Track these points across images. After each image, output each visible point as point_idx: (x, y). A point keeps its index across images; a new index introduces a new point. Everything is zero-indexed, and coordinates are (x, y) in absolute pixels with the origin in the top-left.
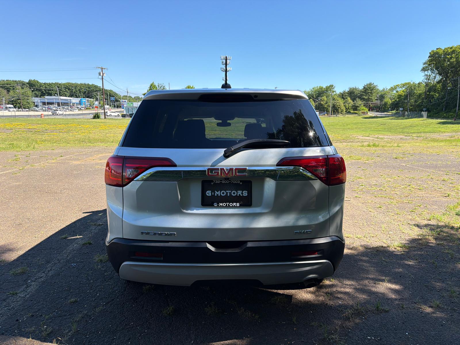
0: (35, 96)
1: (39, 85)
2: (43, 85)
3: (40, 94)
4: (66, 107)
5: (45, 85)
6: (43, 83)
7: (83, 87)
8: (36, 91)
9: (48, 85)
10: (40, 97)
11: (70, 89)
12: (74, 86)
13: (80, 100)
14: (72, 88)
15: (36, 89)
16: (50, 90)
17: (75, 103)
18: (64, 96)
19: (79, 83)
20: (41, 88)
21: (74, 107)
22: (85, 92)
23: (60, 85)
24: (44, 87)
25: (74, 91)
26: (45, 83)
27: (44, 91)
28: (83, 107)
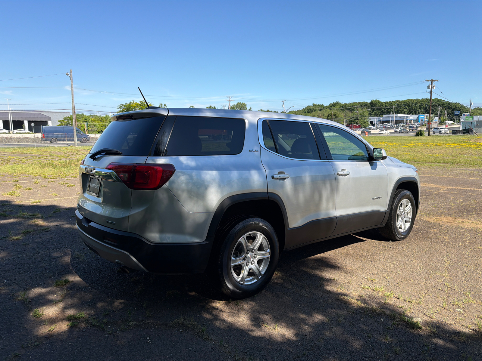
0: (375, 116)
1: (379, 104)
2: (383, 104)
3: (380, 113)
4: (401, 125)
5: (385, 104)
6: (384, 102)
7: (424, 102)
8: (376, 110)
9: (388, 104)
10: (379, 116)
11: (410, 106)
12: (414, 102)
13: (418, 117)
14: (412, 104)
15: (377, 109)
16: (390, 108)
17: (412, 120)
18: (403, 114)
19: (420, 98)
20: (382, 107)
21: (410, 124)
22: (426, 108)
23: (400, 102)
24: (384, 106)
25: (414, 107)
26: (386, 102)
27: (383, 110)
28: (419, 124)
